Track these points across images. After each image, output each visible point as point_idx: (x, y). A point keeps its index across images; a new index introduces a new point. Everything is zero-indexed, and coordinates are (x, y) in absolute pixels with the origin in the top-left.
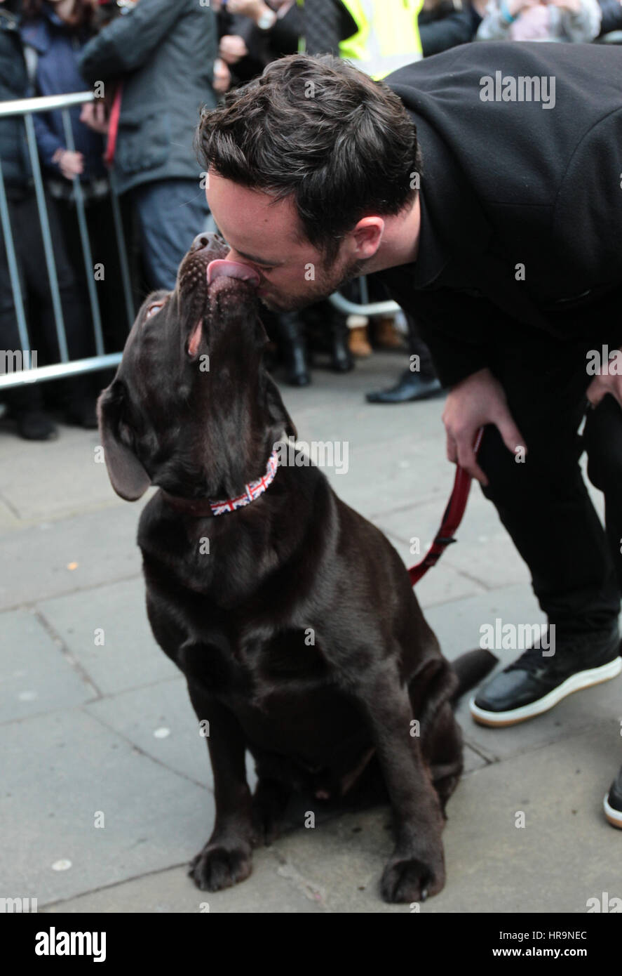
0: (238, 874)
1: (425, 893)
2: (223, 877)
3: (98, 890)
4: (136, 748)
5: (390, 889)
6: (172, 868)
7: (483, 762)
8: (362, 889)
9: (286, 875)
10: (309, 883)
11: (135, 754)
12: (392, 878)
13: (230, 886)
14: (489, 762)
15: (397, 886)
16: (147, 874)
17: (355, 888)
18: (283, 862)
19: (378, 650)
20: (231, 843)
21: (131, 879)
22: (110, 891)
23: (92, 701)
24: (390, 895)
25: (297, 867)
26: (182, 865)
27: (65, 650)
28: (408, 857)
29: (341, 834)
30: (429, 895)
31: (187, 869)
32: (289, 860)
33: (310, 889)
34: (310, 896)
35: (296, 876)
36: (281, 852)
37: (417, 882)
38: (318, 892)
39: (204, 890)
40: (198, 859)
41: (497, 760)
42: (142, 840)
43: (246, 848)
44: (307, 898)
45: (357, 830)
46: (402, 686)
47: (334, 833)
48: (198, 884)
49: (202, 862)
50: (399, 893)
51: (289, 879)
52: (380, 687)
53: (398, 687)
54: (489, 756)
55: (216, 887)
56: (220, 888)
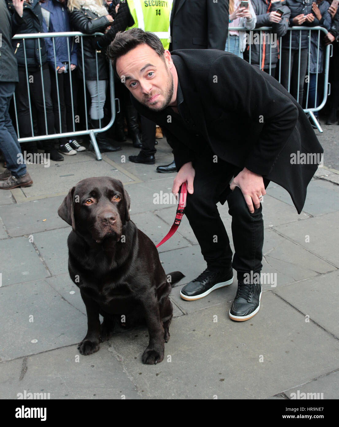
0: (94, 350)
1: (156, 362)
2: (89, 351)
3: (46, 351)
4: (63, 298)
5: (145, 360)
6: (72, 345)
7: (182, 314)
8: (136, 358)
9: (111, 351)
10: (118, 354)
11: (62, 300)
12: (146, 356)
13: (92, 354)
14: (184, 314)
15: (147, 359)
16: (63, 347)
17: (133, 358)
18: (110, 346)
19: (149, 286)
20: (93, 340)
21: (58, 348)
22: (51, 352)
23: (49, 277)
24: (145, 361)
25: (115, 348)
26: (76, 344)
27: (40, 255)
28: (152, 350)
29: (131, 337)
30: (157, 362)
31: (77, 346)
32: (112, 346)
33: (118, 356)
34: (118, 359)
35: (114, 352)
36: (110, 342)
37: (154, 358)
38: (121, 358)
39: (83, 354)
40: (81, 344)
41: (187, 314)
42: (63, 334)
43: (98, 341)
44: (117, 360)
45: (136, 336)
46: (156, 296)
47: (128, 337)
48: (81, 352)
49: (83, 345)
50: (148, 361)
51: (112, 352)
52: (149, 298)
53: (154, 297)
54: (185, 312)
55: (87, 354)
56: (88, 354)
